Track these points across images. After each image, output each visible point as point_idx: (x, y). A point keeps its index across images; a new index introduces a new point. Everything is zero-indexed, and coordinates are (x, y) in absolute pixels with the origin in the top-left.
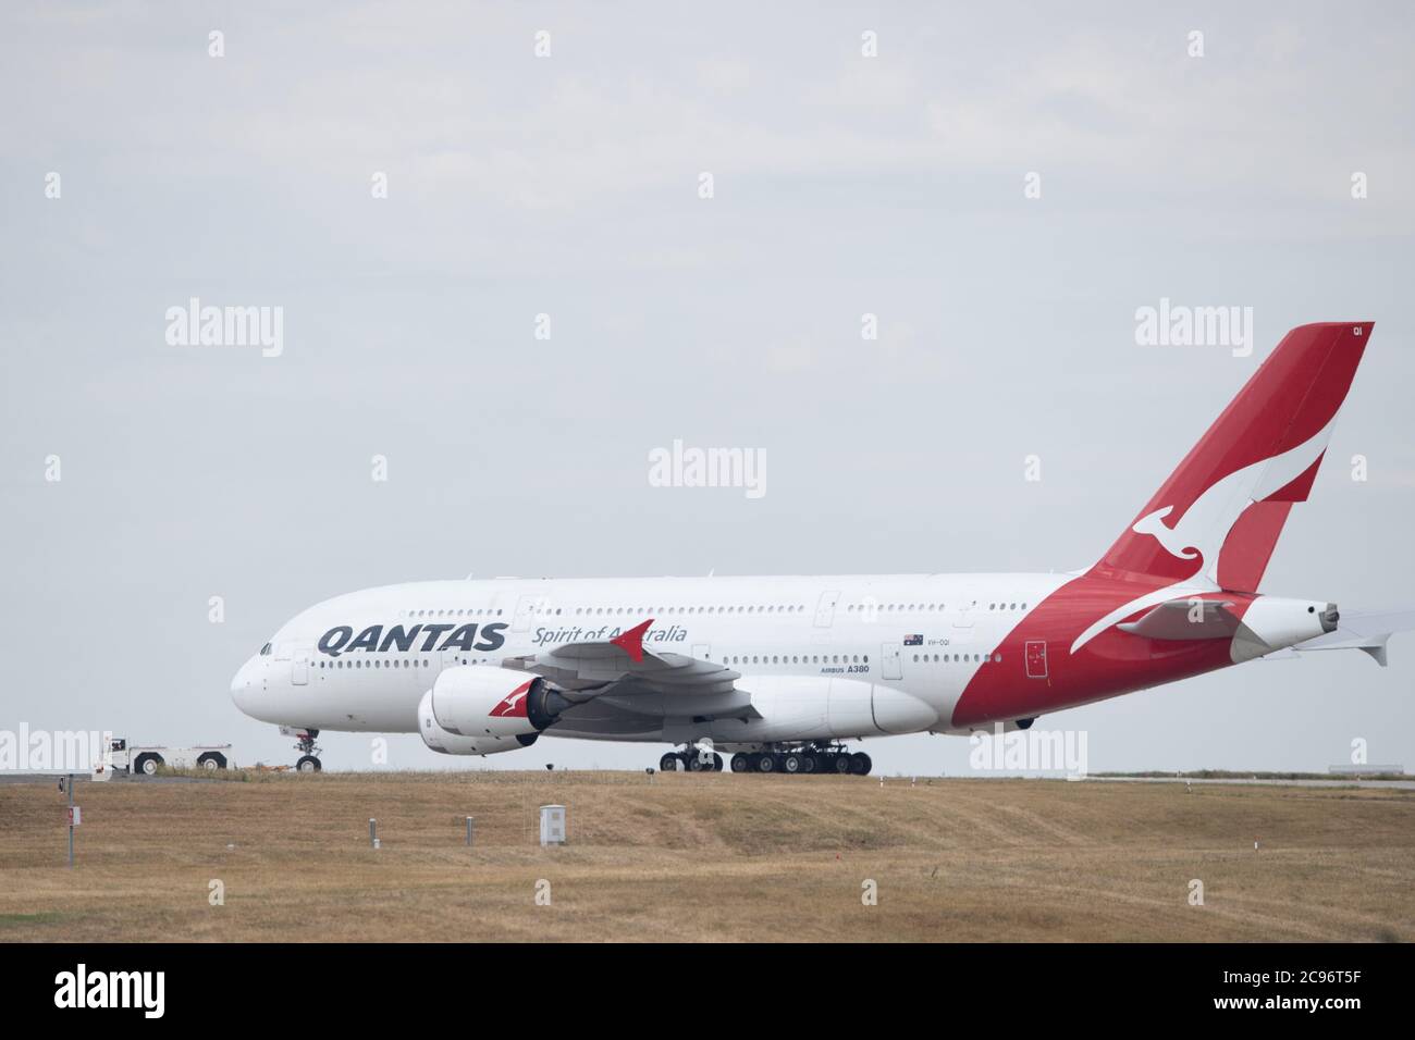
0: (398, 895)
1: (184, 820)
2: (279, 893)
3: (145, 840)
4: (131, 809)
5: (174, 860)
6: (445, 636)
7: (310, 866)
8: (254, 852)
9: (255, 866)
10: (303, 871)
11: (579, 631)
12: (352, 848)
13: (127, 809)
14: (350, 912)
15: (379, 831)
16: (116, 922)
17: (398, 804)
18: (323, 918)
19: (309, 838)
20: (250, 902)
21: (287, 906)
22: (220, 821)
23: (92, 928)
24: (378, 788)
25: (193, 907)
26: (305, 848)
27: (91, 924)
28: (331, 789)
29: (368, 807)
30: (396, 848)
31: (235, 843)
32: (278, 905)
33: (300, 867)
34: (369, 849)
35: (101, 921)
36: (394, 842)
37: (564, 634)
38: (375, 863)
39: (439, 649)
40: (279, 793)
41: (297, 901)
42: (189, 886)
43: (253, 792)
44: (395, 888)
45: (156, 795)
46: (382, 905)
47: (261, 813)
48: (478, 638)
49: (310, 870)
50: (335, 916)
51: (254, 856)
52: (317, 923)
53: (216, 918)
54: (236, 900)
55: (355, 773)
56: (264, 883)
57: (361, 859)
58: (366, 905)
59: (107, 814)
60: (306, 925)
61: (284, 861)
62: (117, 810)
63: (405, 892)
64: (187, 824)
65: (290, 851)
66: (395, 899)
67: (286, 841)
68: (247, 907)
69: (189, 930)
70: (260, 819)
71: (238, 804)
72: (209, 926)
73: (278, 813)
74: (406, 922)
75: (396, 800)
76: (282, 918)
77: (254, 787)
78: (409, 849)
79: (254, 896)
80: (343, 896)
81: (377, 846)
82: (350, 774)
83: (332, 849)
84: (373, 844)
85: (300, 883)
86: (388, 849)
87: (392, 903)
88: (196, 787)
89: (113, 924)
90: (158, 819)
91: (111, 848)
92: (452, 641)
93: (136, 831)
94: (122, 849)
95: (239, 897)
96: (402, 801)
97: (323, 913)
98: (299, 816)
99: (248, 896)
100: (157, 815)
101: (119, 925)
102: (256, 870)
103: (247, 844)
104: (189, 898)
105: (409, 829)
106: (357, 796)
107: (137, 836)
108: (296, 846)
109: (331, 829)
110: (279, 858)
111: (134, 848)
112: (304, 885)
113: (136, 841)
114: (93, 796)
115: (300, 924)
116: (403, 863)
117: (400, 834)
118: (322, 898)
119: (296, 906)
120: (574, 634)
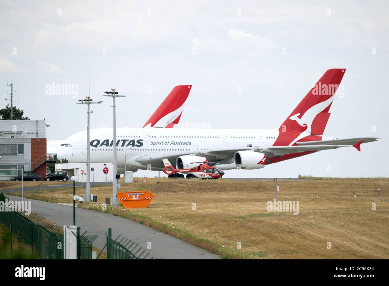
0: (360, 209)
1: (306, 190)
2: (330, 209)
3: (296, 195)
4: (292, 187)
5: (303, 200)
6: (127, 143)
7: (338, 202)
8: (324, 198)
9: (324, 202)
10: (336, 203)
11: (163, 142)
12: (348, 197)
13: (291, 187)
14: (348, 214)
15: (355, 193)
16: (288, 216)
17: (361, 186)
18: (341, 215)
19: (338, 195)
20: (322, 211)
21: (332, 212)
22: (315, 190)
23: (282, 217)
24: (355, 182)
25: (308, 212)
26: (337, 197)
27: (282, 216)
28: (343, 182)
29: (353, 187)
30: (360, 197)
31: (318, 196)
32: (330, 212)
33: (335, 202)
34: (353, 198)
35: (285, 215)
36: (359, 196)
37: (159, 142)
38: (355, 201)
39: (126, 146)
40: (330, 183)
41: (335, 211)
42: (307, 207)
43: (323, 183)
44: (360, 208)
45: (298, 183)
46: (356, 212)
47: (325, 188)
48: (136, 143)
49: (338, 203)
50: (344, 215)
51: (323, 199)
52: (340, 216)
53: (314, 215)
54: (319, 210)
55: (350, 178)
56: (326, 206)
57: (351, 200)
58: (353, 212)
59: (286, 188)
60: (337, 217)
61: (331, 201)
62: (289, 187)
63: (362, 209)
64: (306, 191)
65: (333, 198)
66: (360, 210)
67: (332, 195)
68: (322, 212)
69: (307, 218)
70: (325, 190)
71: (320, 186)
72: (312, 217)
73: (330, 188)
74: (362, 217)
75: (360, 185)
76: (331, 215)
77: (324, 181)
78: (364, 198)
79: (324, 209)
80: (346, 210)
81: (355, 197)
82: (348, 178)
83: (343, 198)
84: (354, 197)
85: (335, 206)
86: (358, 197)
87: (359, 212)
88: (309, 181)
89: (287, 216)
90: (299, 190)
91: (287, 197)
92: (129, 144)
93: (293, 193)
94: (290, 197)
95: (320, 210)
96: (361, 185)
97: (341, 214)
98: (335, 189)
99: (322, 209)
100: (299, 189)
101: (289, 216)
102: (324, 203)
103: (322, 196)
104: (307, 210)
105: (363, 192)
106: (350, 184)
107: (294, 194)
108: (334, 197)
109: (343, 192)
110: (330, 200)
111: (293, 197)
112: (336, 206)
113: (293, 195)
114: (282, 184)
115: (335, 217)
116: (362, 201)
117: (361, 194)
118: (341, 210)
119: (334, 212)
120: (162, 143)
